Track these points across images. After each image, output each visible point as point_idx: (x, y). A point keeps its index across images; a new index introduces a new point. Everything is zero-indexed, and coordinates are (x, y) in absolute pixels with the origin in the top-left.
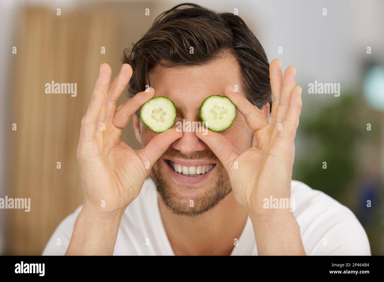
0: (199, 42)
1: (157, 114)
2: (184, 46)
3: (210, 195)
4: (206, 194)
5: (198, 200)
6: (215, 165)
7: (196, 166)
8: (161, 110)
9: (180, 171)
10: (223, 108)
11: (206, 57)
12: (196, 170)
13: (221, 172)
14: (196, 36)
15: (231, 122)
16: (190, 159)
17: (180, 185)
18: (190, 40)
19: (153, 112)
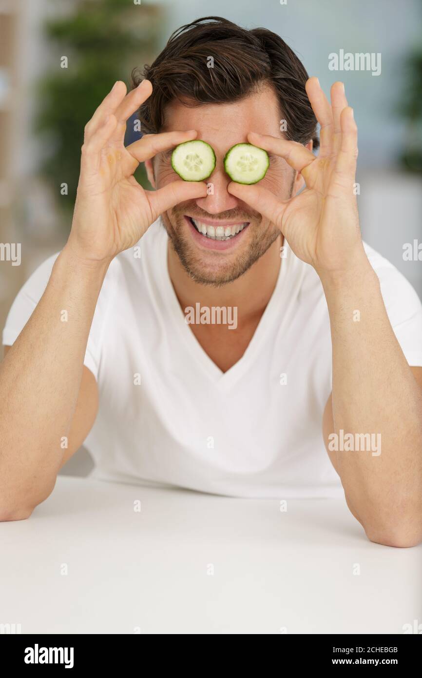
0: (231, 76)
1: (191, 161)
2: (211, 81)
3: (241, 260)
4: (237, 260)
5: (227, 269)
6: (248, 224)
7: (225, 226)
8: (198, 157)
9: (204, 232)
10: (252, 157)
11: (238, 94)
12: (225, 231)
13: (255, 232)
14: (226, 69)
15: (264, 173)
16: (218, 219)
17: (204, 251)
18: (219, 74)
19: (187, 158)
